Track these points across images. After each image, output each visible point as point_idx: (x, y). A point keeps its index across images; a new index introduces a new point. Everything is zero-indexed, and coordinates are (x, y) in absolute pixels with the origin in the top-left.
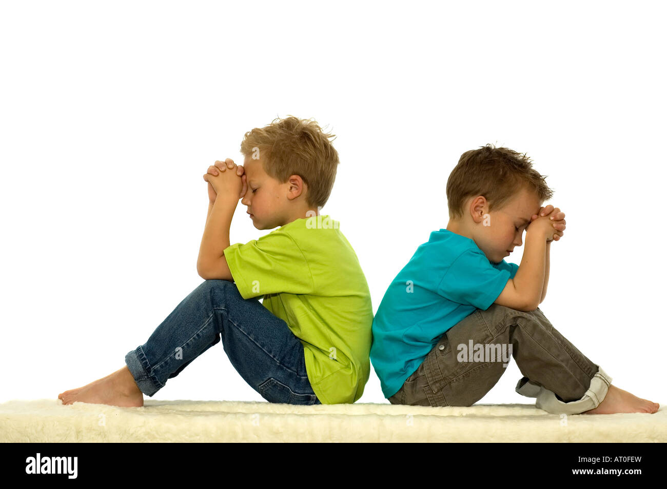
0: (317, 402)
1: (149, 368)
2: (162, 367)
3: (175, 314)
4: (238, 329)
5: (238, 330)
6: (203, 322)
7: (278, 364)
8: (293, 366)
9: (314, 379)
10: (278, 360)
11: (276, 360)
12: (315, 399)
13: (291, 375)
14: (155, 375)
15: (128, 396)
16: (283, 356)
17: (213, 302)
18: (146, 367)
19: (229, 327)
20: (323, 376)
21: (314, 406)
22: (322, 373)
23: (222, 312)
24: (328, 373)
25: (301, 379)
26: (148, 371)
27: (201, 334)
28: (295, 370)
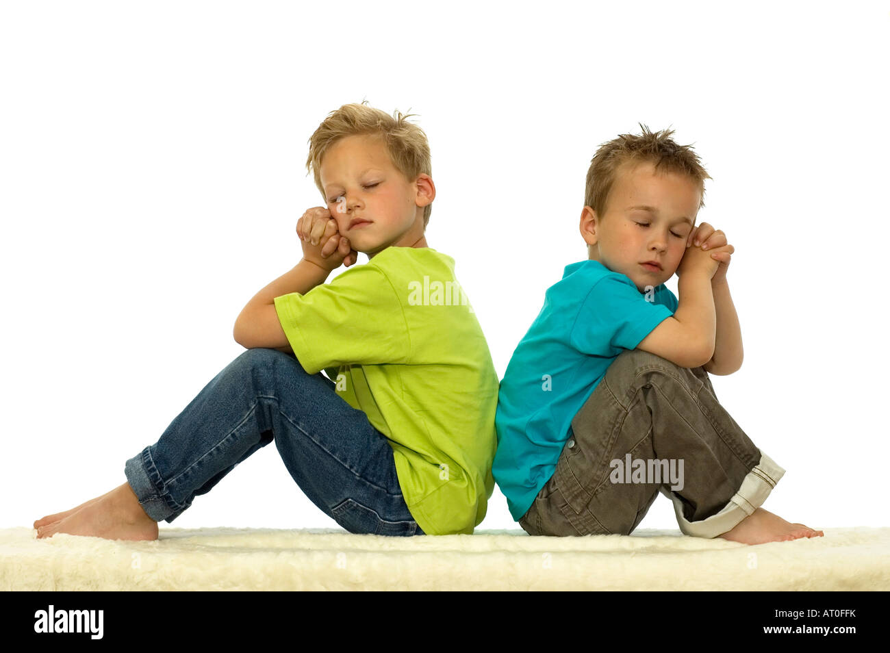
0: (419, 531)
1: (161, 483)
2: (179, 481)
3: (199, 401)
4: (295, 427)
5: (294, 429)
6: (241, 416)
7: (358, 478)
8: (379, 479)
9: (412, 499)
10: (357, 471)
11: (354, 472)
12: (415, 526)
13: (377, 494)
14: (170, 493)
15: (133, 524)
16: (364, 465)
17: (256, 386)
18: (155, 482)
19: (282, 424)
20: (425, 493)
21: (415, 537)
22: (424, 487)
23: (270, 402)
24: (432, 488)
25: (392, 499)
26: (159, 487)
27: (237, 434)
28: (384, 486)
